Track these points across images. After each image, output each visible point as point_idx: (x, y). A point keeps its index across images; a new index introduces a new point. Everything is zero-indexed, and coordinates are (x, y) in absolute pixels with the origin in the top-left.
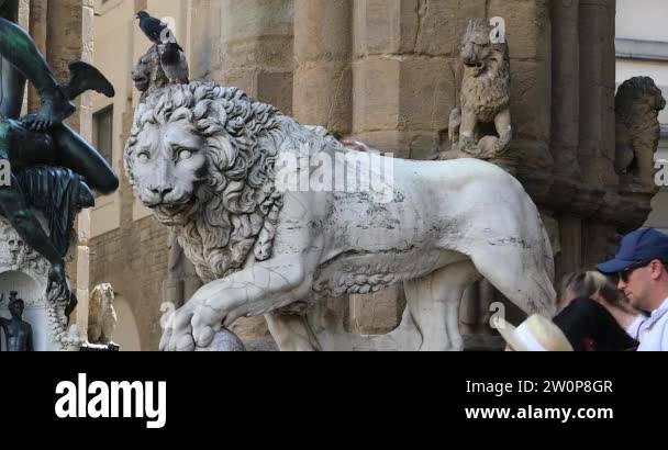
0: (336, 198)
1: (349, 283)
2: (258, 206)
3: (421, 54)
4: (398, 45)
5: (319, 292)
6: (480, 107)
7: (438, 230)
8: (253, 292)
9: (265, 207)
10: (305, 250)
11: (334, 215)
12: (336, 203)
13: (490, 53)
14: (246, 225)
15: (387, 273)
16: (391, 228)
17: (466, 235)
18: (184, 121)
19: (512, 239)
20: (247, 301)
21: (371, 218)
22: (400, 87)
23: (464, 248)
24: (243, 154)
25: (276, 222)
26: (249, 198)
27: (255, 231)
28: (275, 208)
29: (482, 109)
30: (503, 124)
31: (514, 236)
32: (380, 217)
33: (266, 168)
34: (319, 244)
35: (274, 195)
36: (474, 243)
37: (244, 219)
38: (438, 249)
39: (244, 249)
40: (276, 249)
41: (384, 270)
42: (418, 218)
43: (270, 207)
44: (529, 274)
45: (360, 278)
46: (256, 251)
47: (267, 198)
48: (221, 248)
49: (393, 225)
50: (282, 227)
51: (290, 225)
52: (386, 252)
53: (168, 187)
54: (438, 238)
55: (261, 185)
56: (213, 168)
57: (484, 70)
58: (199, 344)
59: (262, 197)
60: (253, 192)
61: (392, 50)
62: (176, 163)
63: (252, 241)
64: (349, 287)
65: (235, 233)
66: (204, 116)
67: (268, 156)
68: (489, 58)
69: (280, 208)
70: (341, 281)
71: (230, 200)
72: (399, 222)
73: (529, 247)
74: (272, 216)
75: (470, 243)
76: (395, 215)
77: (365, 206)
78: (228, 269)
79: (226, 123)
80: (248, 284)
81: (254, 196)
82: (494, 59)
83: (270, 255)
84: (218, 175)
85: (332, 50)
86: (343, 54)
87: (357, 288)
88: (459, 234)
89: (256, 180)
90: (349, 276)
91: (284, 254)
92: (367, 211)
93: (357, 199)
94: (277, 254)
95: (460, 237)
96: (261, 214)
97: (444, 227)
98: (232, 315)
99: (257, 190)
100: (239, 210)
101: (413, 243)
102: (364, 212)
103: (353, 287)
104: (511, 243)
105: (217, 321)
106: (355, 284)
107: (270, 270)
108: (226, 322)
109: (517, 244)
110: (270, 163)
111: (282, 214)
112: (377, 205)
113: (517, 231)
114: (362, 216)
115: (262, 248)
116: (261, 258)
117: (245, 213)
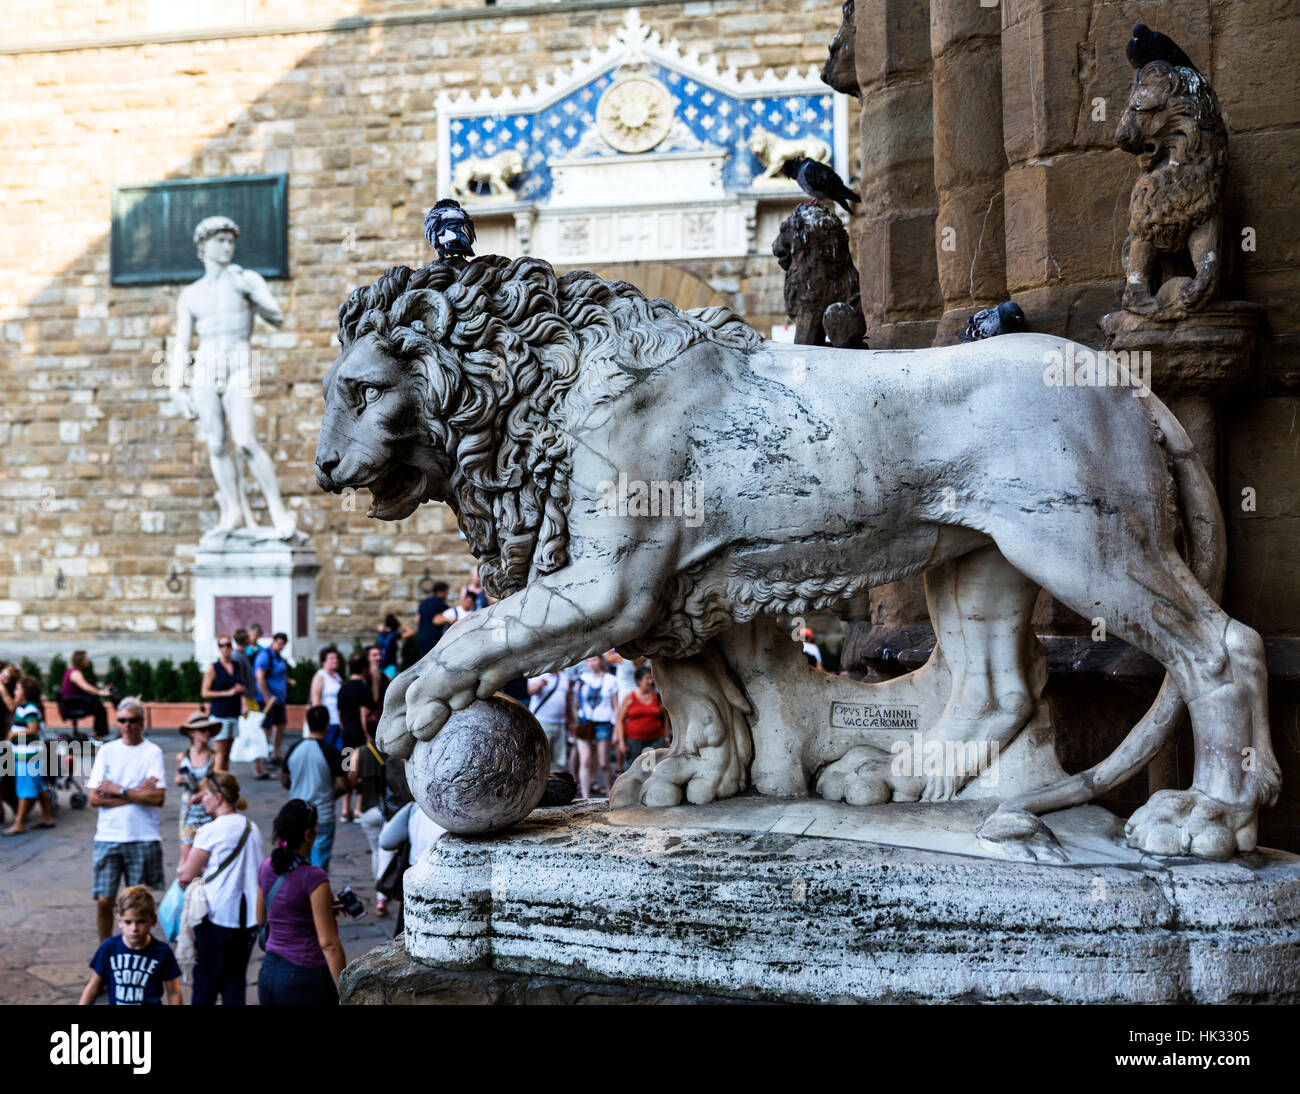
0: (698, 444)
1: (762, 598)
2: (527, 477)
3: (1087, 148)
4: (1044, 139)
6: (1151, 225)
8: (518, 636)
9: (540, 476)
10: (621, 551)
11: (693, 477)
12: (697, 453)
13: (1169, 123)
14: (510, 512)
15: (828, 577)
16: (803, 493)
17: (980, 495)
18: (375, 333)
19: (1070, 499)
20: (509, 652)
21: (761, 477)
22: (1049, 210)
23: (977, 519)
24: (477, 382)
25: (564, 500)
26: (510, 460)
27: (530, 520)
28: (558, 476)
29: (1156, 228)
30: (1203, 251)
31: (1075, 492)
32: (779, 474)
33: (551, 401)
34: (662, 534)
35: (551, 452)
36: (995, 509)
37: (508, 499)
39: (512, 555)
40: (573, 551)
41: (819, 571)
42: (861, 469)
43: (548, 475)
44: (1118, 568)
45: (780, 587)
46: (536, 558)
47: (540, 459)
48: (485, 552)
49: (808, 487)
50: (578, 509)
51: (588, 506)
52: (804, 539)
53: (332, 457)
55: (529, 435)
56: (426, 414)
58: (417, 735)
59: (532, 458)
60: (516, 449)
61: (1037, 150)
62: (360, 412)
63: (528, 537)
64: (766, 604)
65: (497, 526)
66: (405, 322)
68: (1169, 130)
69: (569, 475)
70: (745, 594)
71: (469, 468)
72: (817, 482)
73: (1116, 510)
74: (555, 491)
75: (987, 509)
76: (810, 468)
77: (753, 454)
78: (504, 589)
79: (450, 329)
80: (511, 620)
81: (521, 455)
82: (1181, 133)
83: (562, 560)
84: (436, 426)
85: (972, 167)
86: (992, 169)
87: (781, 606)
88: (965, 492)
89: (517, 427)
90: (757, 584)
91: (583, 560)
92: (755, 465)
93: (737, 442)
94: (574, 560)
95: (969, 498)
96: (536, 488)
97: (929, 480)
98: (489, 677)
99: (524, 444)
100: (492, 484)
101: (858, 519)
102: (749, 466)
103: (772, 605)
104: (1066, 507)
105: (458, 690)
106: (773, 598)
107: (554, 591)
108: (481, 690)
109: (1080, 506)
110: (557, 392)
111: (572, 486)
112: (773, 452)
113: (1080, 480)
114: (746, 474)
115: (543, 551)
116: (544, 568)
117: (506, 489)
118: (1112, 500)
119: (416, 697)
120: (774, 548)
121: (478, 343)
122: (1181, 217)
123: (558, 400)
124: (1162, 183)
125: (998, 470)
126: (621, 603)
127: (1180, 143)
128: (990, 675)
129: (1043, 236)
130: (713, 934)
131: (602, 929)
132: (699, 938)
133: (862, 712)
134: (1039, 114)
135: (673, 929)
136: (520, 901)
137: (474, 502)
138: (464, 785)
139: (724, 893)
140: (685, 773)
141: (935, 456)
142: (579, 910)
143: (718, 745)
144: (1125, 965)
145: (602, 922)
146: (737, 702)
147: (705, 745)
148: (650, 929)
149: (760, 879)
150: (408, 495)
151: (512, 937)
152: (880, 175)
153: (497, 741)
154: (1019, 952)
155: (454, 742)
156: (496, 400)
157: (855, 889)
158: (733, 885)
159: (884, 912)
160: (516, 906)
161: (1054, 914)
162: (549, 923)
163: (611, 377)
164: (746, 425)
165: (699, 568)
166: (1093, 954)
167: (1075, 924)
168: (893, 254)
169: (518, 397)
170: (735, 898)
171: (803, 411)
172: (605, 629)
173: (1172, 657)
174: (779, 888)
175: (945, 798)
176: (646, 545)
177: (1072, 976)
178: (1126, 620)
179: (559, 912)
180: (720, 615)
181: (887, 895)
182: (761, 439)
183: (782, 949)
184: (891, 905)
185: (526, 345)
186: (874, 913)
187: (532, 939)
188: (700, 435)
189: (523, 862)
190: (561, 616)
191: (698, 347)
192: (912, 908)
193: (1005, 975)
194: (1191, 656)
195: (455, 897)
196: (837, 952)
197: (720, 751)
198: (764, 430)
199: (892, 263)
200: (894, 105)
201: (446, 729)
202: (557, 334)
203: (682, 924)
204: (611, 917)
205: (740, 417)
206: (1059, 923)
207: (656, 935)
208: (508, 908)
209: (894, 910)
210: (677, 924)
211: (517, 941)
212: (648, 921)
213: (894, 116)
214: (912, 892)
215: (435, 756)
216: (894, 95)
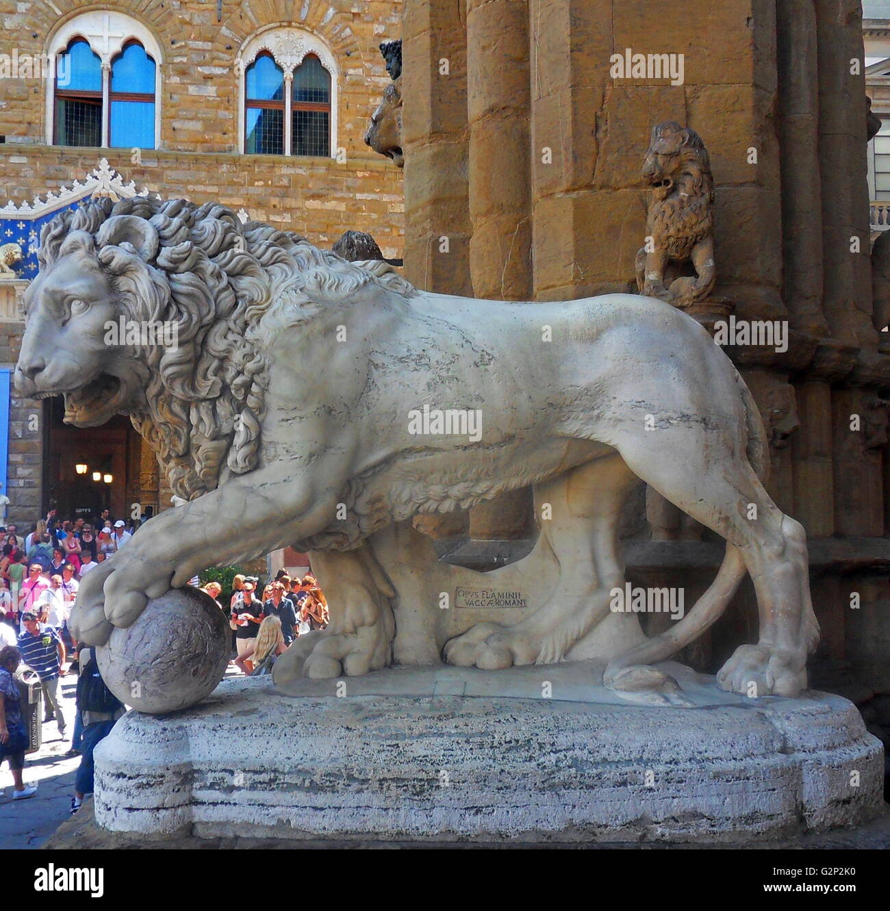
0: (376, 366)
1: (420, 498)
2: (225, 389)
3: (601, 187)
4: (571, 178)
5: (369, 516)
6: (668, 238)
7: (556, 408)
9: (238, 387)
10: (311, 455)
11: (373, 393)
12: (376, 373)
13: (681, 166)
14: (207, 419)
15: (478, 480)
16: (469, 408)
17: (608, 414)
19: (685, 417)
20: (206, 545)
21: (433, 395)
22: (574, 229)
23: (605, 434)
24: (183, 299)
26: (210, 373)
27: (226, 427)
28: (254, 388)
29: (672, 240)
30: (703, 260)
31: (689, 412)
32: (449, 392)
33: (246, 324)
34: (344, 441)
35: (251, 366)
37: (204, 408)
38: (564, 437)
39: (207, 459)
40: (264, 455)
41: (471, 475)
42: (517, 390)
43: (247, 386)
44: (717, 473)
45: (436, 490)
46: (230, 460)
47: (239, 373)
49: (474, 404)
50: (273, 418)
51: (283, 415)
52: (466, 448)
54: (559, 420)
55: (229, 351)
57: (674, 190)
58: (115, 622)
59: (231, 372)
60: (215, 363)
61: (565, 185)
62: (64, 324)
63: (224, 443)
64: (422, 504)
65: (193, 432)
66: (115, 240)
67: (252, 302)
68: (680, 171)
69: (264, 390)
70: (405, 497)
71: (172, 379)
72: (482, 399)
73: (717, 427)
74: (251, 401)
75: (614, 426)
76: (476, 388)
79: (157, 251)
80: (207, 517)
81: (221, 369)
82: (688, 174)
83: (255, 463)
85: (504, 201)
86: (518, 204)
87: (434, 506)
88: (596, 412)
89: (217, 344)
90: (416, 488)
91: (276, 463)
92: (429, 385)
93: (413, 364)
94: (266, 464)
95: (598, 417)
96: (232, 399)
97: (568, 402)
98: (184, 568)
99: (224, 360)
100: (192, 394)
101: (512, 432)
102: (423, 386)
103: (426, 506)
104: (682, 424)
105: (154, 580)
106: (428, 499)
107: (250, 490)
108: (176, 582)
109: (693, 424)
110: (252, 316)
111: (269, 398)
112: (444, 373)
113: (693, 403)
114: (420, 391)
115: (237, 456)
116: (238, 470)
117: (205, 400)
118: (714, 419)
119: (115, 587)
120: (438, 455)
121: (183, 266)
122: (689, 233)
123: (254, 322)
124: (677, 208)
125: (626, 394)
126: (310, 500)
127: (688, 182)
128: (595, 561)
129: (570, 247)
130: (414, 786)
131: (308, 790)
132: (400, 791)
133: (480, 594)
134: (567, 160)
135: (377, 785)
136: (225, 770)
137: (171, 412)
138: (163, 666)
139: (419, 749)
140: (343, 649)
141: (573, 383)
142: (283, 773)
143: (372, 625)
144: (762, 785)
145: (307, 783)
146: (384, 588)
147: (362, 625)
148: (355, 786)
149: (450, 735)
150: (106, 402)
151: (215, 804)
152: (423, 208)
153: (194, 626)
154: (681, 782)
155: (153, 627)
156: (201, 319)
157: (534, 738)
158: (426, 741)
159: (561, 755)
160: (218, 775)
161: (703, 748)
162: (253, 787)
163: (302, 305)
164: (420, 352)
165: (369, 473)
166: (738, 778)
167: (719, 755)
168: (434, 265)
169: (217, 319)
170: (429, 752)
171: (467, 341)
172: (296, 522)
173: (748, 542)
174: (467, 742)
175: (556, 660)
176: (332, 451)
177: (722, 798)
178: (720, 514)
179: (264, 777)
180: (381, 516)
181: (563, 740)
182: (433, 362)
183: (478, 795)
184: (567, 750)
185: (224, 275)
186: (553, 757)
187: (235, 804)
188: (378, 359)
189: (220, 733)
190: (256, 511)
191: (372, 287)
192: (586, 751)
193: (670, 800)
194: (762, 542)
195: (159, 772)
196: (526, 794)
197: (373, 629)
198: (435, 356)
199: (433, 271)
200: (436, 156)
201: (145, 616)
202: (249, 268)
203: (385, 779)
204: (317, 778)
205: (413, 344)
206: (706, 755)
207: (359, 791)
208: (210, 777)
209: (569, 754)
210: (380, 780)
211: (219, 806)
212: (351, 778)
213: (434, 165)
214: (582, 737)
215: (135, 640)
216: (436, 149)
